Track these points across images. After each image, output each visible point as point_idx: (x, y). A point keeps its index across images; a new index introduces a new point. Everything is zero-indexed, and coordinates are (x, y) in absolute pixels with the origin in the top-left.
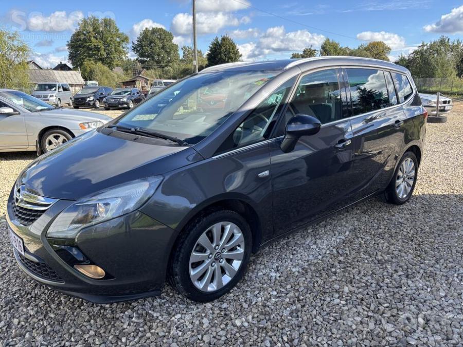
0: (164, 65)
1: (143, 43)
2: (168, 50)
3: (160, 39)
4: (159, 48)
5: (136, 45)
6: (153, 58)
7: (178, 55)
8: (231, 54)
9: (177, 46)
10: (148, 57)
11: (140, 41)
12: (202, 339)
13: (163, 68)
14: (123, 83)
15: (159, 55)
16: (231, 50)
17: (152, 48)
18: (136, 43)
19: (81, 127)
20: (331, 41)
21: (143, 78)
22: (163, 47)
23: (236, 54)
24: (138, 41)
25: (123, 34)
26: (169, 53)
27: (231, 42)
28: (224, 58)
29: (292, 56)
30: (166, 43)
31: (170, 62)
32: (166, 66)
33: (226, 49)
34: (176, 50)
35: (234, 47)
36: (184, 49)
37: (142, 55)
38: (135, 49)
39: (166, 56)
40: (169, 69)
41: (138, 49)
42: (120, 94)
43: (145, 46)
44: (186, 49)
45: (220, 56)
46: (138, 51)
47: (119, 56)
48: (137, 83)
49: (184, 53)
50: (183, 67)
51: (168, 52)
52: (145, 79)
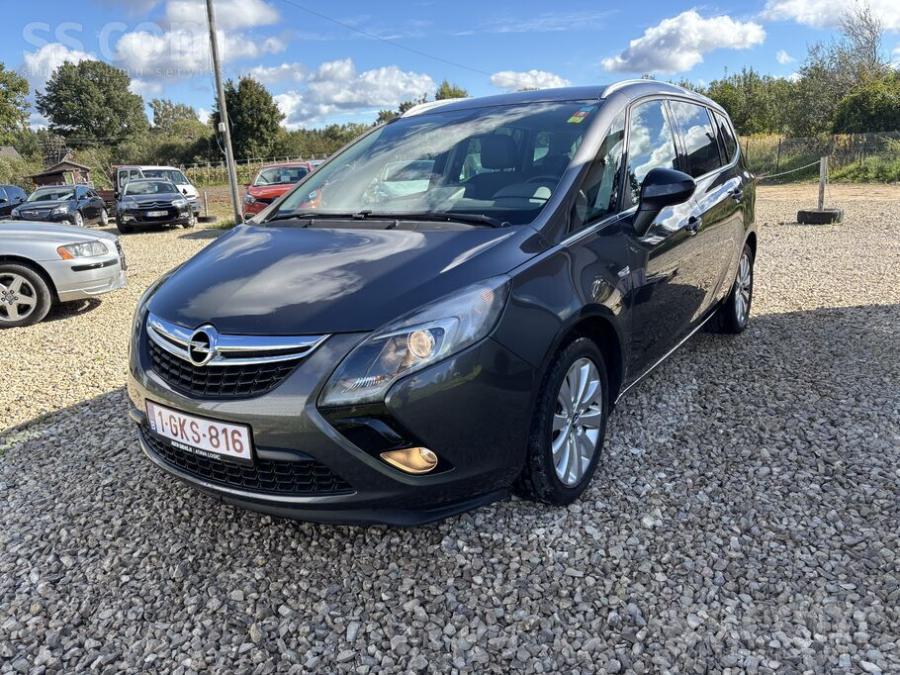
0: (113, 138)
1: (61, 93)
2: (121, 108)
3: (100, 85)
4: (99, 104)
5: (45, 97)
6: (87, 124)
7: (144, 118)
8: (263, 113)
9: (140, 99)
10: (74, 122)
11: (54, 88)
12: (608, 556)
13: (114, 144)
14: (34, 178)
15: (100, 119)
16: (262, 106)
17: (83, 103)
18: (45, 94)
19: (61, 254)
20: (451, 87)
21: (77, 167)
22: (108, 101)
23: (274, 113)
24: (48, 90)
25: (12, 75)
26: (123, 115)
27: (261, 89)
28: (250, 122)
29: (379, 117)
30: (114, 93)
31: (128, 131)
32: (120, 141)
33: (252, 103)
34: (139, 108)
35: (267, 100)
36: (155, 104)
37: (60, 118)
38: (42, 108)
39: (116, 119)
40: (130, 148)
41: (51, 106)
42: (48, 197)
43: (66, 99)
44: (159, 105)
45: (240, 117)
46: (50, 111)
47: (8, 122)
48: (66, 176)
49: (156, 114)
50: (162, 142)
51: (121, 111)
52: (82, 168)
